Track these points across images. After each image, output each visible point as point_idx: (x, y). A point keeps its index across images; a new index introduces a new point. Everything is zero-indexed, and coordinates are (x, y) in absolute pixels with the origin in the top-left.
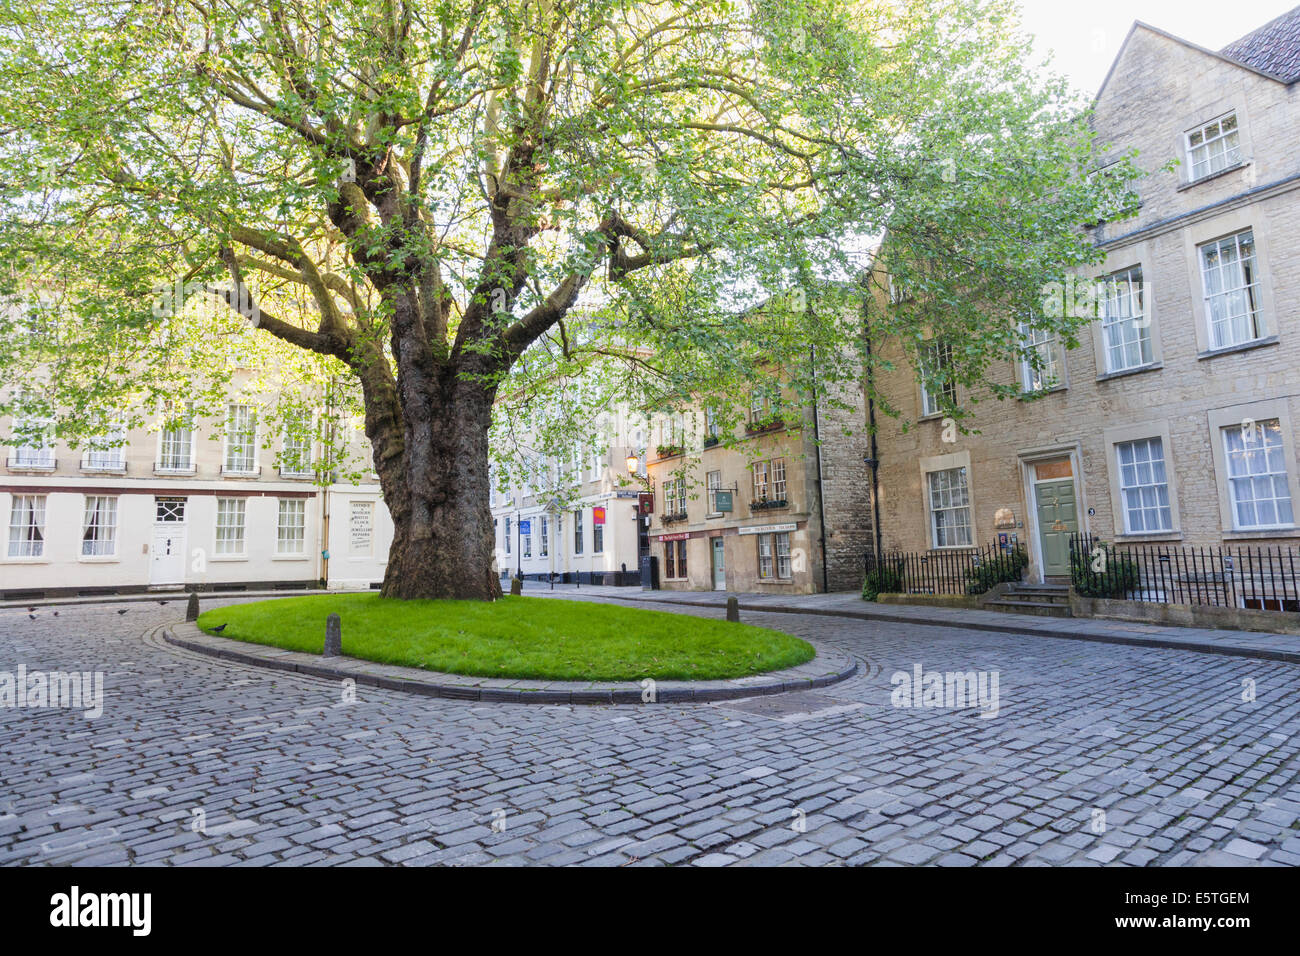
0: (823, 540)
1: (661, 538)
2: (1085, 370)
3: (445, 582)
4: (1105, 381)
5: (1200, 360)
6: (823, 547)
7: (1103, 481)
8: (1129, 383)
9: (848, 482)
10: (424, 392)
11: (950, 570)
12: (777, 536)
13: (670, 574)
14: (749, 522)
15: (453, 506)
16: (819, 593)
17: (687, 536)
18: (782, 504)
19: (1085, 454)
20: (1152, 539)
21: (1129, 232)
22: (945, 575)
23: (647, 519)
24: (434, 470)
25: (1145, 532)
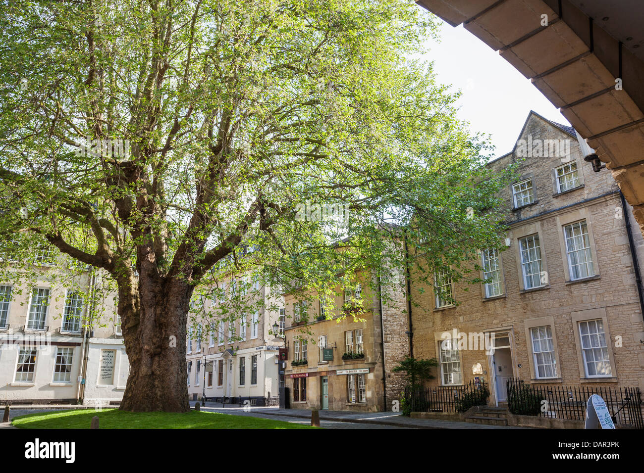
0: (384, 379)
1: (292, 376)
2: (514, 287)
3: (158, 400)
4: (524, 293)
5: (567, 285)
6: (384, 383)
7: (525, 349)
8: (535, 295)
9: (399, 344)
10: (153, 291)
11: (451, 398)
12: (357, 376)
13: (296, 399)
14: (343, 367)
15: (165, 356)
16: (381, 411)
17: (307, 375)
18: (362, 356)
19: (516, 333)
20: (549, 382)
21: (532, 216)
22: (448, 401)
23: (284, 364)
24: (155, 335)
25: (546, 378)
